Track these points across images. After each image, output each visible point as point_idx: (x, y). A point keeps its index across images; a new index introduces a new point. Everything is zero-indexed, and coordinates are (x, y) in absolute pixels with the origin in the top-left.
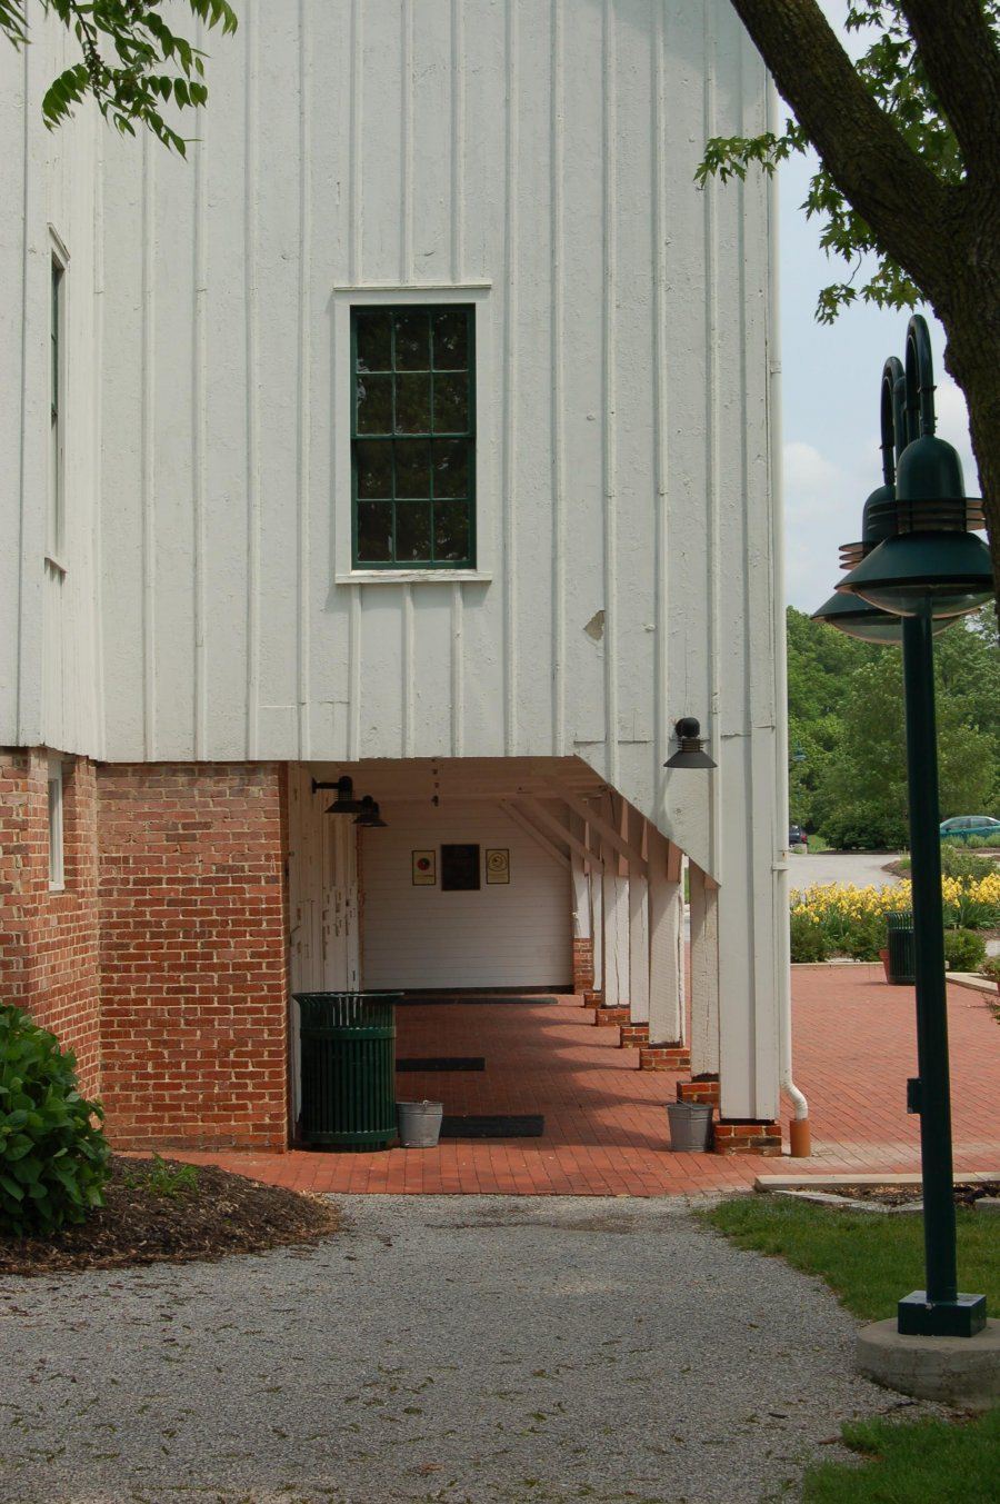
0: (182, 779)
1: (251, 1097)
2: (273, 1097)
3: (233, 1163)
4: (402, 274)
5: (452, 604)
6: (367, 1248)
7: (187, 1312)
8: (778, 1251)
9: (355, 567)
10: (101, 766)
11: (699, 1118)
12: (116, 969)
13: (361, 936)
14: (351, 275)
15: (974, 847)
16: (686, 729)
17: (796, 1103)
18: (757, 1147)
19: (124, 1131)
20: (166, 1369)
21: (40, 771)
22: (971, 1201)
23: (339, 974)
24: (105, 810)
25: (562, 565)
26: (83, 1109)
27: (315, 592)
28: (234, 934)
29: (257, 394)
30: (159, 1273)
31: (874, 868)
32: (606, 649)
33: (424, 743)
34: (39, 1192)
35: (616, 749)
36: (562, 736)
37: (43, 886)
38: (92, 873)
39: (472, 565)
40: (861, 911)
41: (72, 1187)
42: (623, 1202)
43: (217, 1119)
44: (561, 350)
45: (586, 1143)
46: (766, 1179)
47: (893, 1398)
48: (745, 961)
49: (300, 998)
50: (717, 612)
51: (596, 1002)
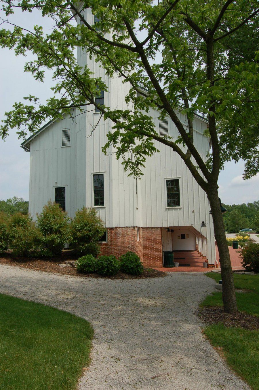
0: (151, 229)
1: (158, 262)
2: (161, 262)
3: (156, 269)
4: (171, 176)
5: (178, 210)
6: (169, 277)
7: (151, 282)
8: (211, 277)
9: (168, 207)
10: (142, 228)
11: (206, 264)
12: (144, 249)
13: (172, 245)
14: (166, 177)
15: (246, 232)
16: (203, 222)
17: (217, 262)
18: (212, 267)
19: (146, 266)
20: (148, 287)
21: (136, 229)
22: (234, 272)
23: (169, 249)
24: (143, 232)
25: (189, 206)
26: (141, 263)
27: (164, 209)
28: (156, 245)
29: (157, 189)
30: (149, 279)
31: (234, 235)
32: (194, 214)
33: (176, 225)
34: (137, 271)
35: (196, 225)
36: (190, 224)
37: (137, 240)
38: (142, 239)
39: (180, 206)
40: (231, 240)
41: (140, 270)
42: (197, 273)
43: (155, 264)
44: (188, 183)
45: (194, 267)
46: (212, 270)
47: (218, 290)
48: (210, 247)
49: (163, 252)
50: (206, 210)
51: (198, 252)
